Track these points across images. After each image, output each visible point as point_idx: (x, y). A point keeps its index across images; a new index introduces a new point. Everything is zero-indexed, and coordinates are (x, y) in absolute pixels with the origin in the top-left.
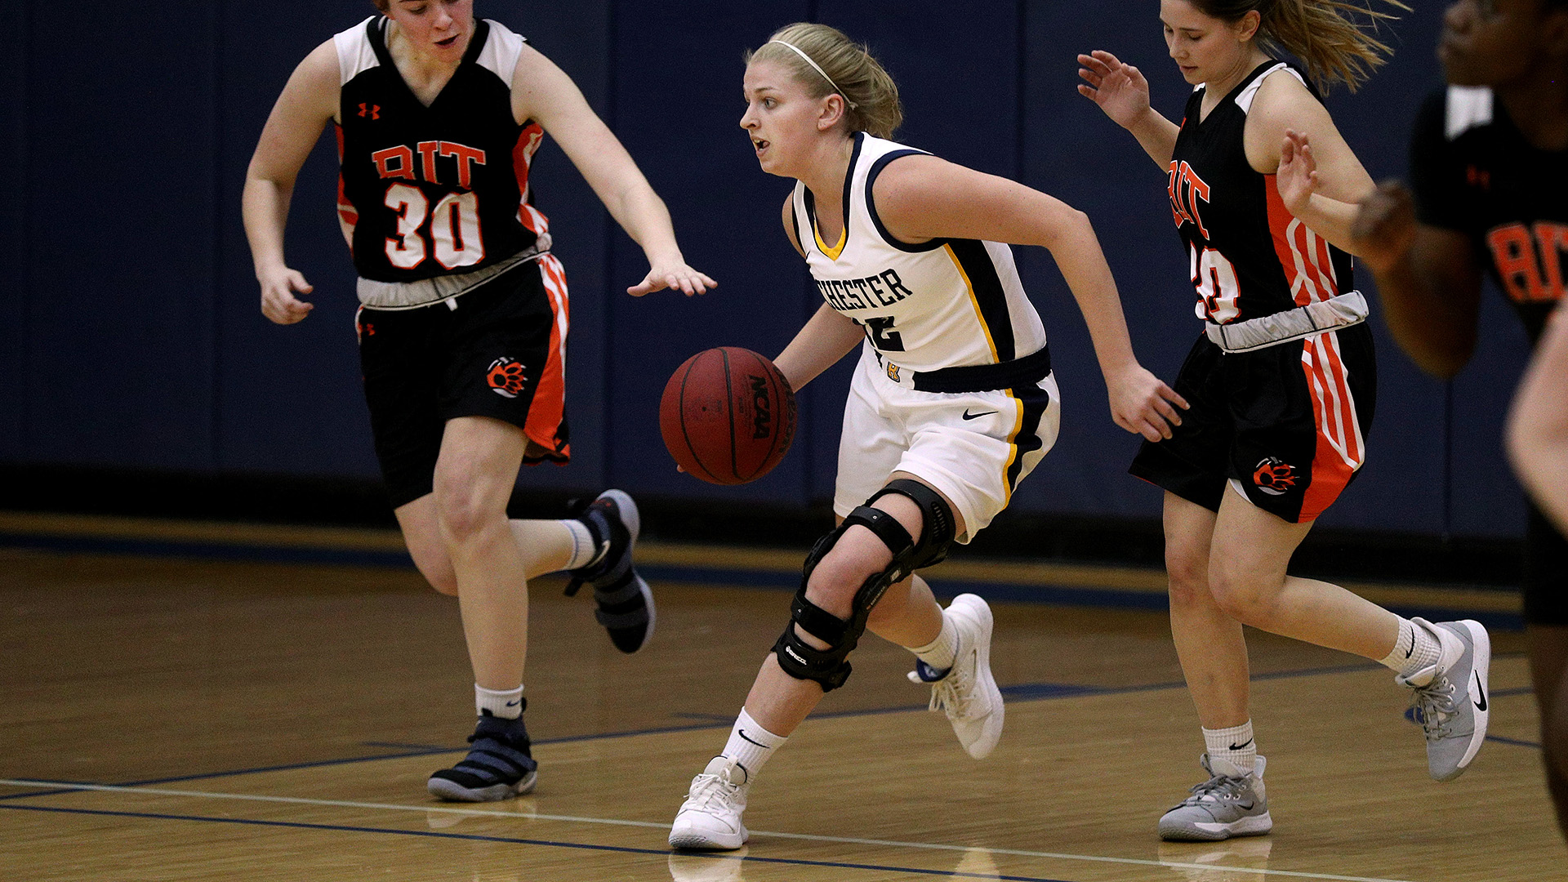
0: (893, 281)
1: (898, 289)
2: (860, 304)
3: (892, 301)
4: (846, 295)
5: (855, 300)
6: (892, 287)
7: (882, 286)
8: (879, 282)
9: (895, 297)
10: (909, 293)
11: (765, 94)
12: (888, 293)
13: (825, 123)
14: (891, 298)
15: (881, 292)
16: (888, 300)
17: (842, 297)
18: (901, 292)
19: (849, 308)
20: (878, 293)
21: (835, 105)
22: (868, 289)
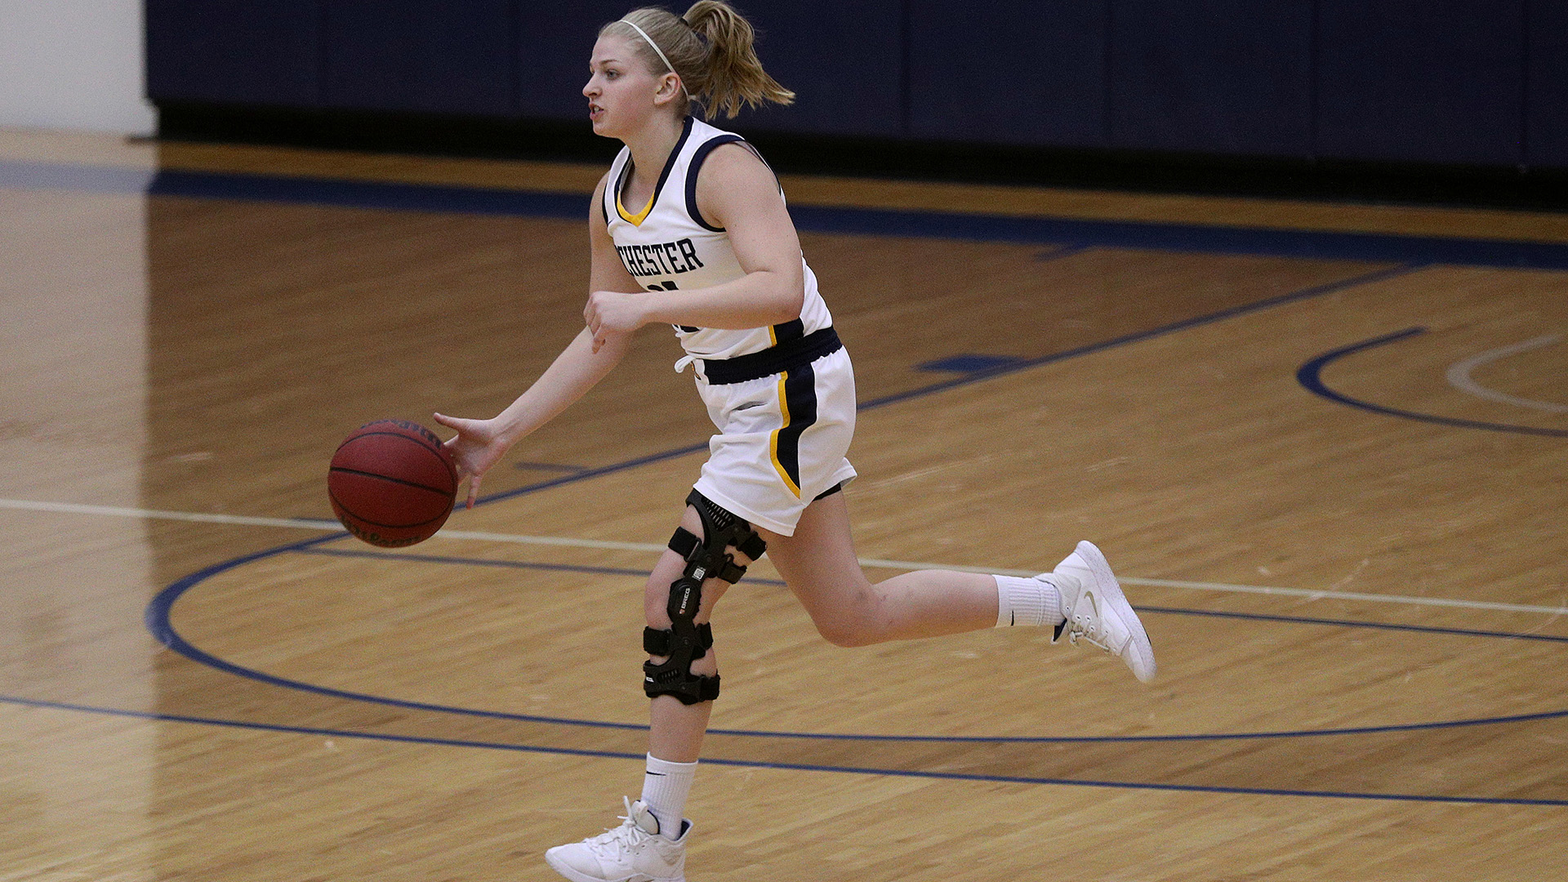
0: (688, 251)
1: (691, 259)
2: (656, 270)
3: (684, 270)
4: (644, 260)
5: (652, 266)
6: (686, 256)
7: (678, 254)
8: (675, 249)
9: (687, 267)
10: (701, 265)
11: (610, 65)
12: (681, 261)
13: (660, 99)
14: (683, 266)
15: (675, 259)
16: (680, 268)
17: (640, 262)
18: (694, 263)
19: (646, 274)
20: (673, 260)
21: (672, 83)
22: (664, 255)
